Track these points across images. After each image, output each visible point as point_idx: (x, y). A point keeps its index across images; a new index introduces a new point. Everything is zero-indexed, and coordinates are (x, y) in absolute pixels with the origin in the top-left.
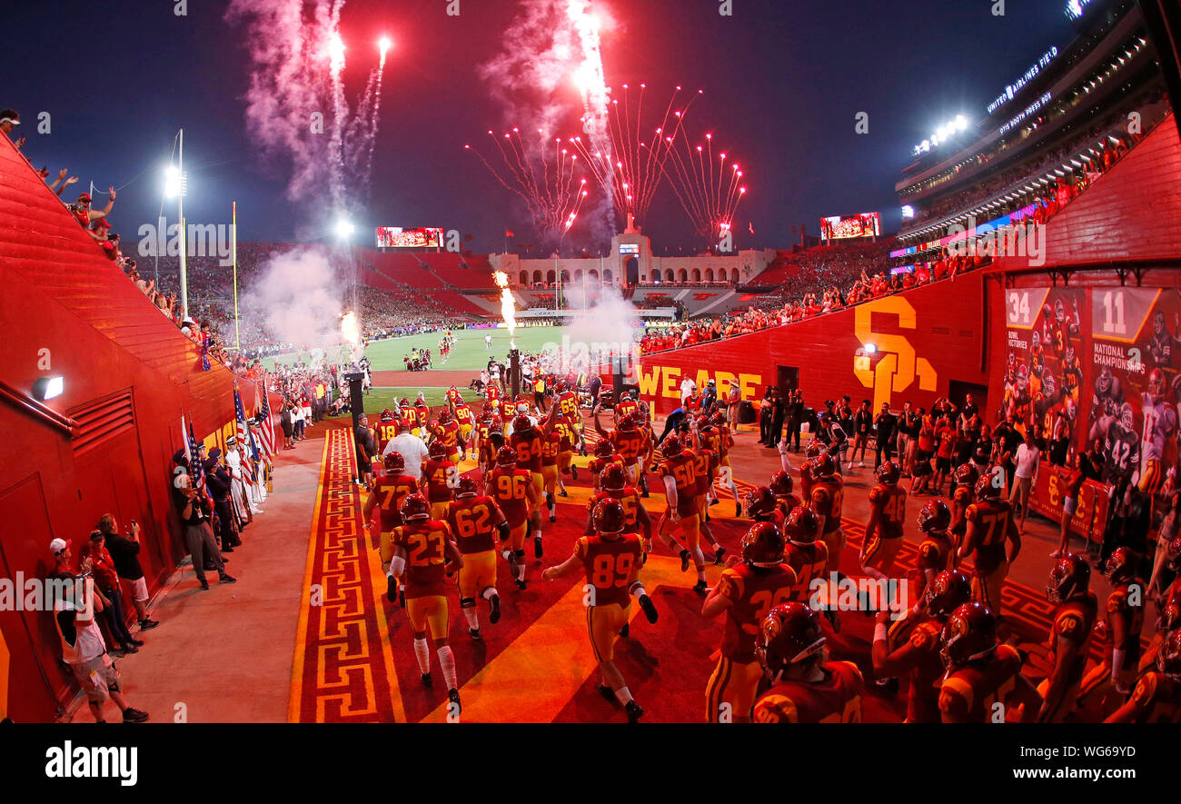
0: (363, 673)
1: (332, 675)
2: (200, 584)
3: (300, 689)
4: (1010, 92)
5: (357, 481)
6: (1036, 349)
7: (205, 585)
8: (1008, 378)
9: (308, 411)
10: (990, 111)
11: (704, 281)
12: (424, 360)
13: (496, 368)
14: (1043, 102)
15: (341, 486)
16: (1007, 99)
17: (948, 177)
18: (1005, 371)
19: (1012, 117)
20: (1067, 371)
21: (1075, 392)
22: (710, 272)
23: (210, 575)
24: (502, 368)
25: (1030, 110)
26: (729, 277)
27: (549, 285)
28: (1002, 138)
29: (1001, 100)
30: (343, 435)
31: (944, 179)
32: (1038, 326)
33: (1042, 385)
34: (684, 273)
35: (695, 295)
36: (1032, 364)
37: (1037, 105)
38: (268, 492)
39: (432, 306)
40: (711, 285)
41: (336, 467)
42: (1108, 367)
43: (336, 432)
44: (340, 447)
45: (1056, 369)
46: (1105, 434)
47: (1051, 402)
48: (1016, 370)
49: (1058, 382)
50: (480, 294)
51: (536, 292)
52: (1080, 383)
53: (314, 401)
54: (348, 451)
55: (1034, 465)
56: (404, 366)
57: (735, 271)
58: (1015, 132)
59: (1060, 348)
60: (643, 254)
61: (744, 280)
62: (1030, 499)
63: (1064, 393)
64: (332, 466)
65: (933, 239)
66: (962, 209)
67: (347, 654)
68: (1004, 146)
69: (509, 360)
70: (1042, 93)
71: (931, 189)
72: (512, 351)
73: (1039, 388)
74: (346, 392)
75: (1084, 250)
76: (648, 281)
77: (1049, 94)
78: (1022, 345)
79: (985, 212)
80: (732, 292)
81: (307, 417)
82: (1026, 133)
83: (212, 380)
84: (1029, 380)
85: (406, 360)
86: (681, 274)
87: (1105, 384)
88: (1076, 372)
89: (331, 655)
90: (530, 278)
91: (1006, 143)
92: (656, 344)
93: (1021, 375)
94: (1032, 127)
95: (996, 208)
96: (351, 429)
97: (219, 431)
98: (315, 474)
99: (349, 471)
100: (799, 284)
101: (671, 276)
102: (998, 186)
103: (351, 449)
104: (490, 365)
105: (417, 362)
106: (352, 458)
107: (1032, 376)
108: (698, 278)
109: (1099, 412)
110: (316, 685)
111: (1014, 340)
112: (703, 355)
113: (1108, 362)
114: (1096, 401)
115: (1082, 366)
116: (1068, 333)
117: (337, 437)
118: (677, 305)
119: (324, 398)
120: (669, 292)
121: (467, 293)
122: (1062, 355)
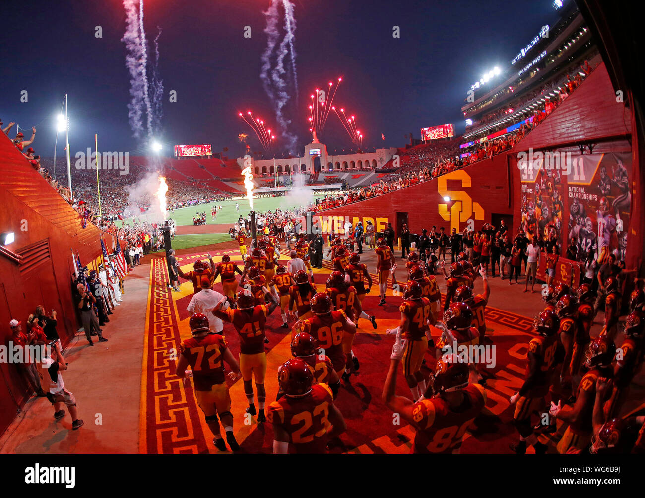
0: (178, 384)
1: (162, 385)
2: (89, 342)
3: (146, 393)
4: (523, 52)
5: (170, 286)
6: (538, 193)
7: (91, 343)
8: (523, 210)
9: (141, 249)
10: (513, 64)
11: (357, 167)
12: (203, 219)
13: (243, 222)
14: (542, 56)
15: (161, 289)
16: (522, 56)
17: (491, 102)
18: (521, 206)
19: (525, 66)
20: (554, 203)
21: (560, 214)
22: (360, 163)
23: (94, 338)
24: (246, 222)
25: (535, 62)
26: (371, 165)
27: (271, 174)
28: (520, 77)
29: (519, 57)
30: (160, 262)
31: (489, 103)
32: (538, 180)
33: (542, 212)
34: (346, 164)
35: (352, 175)
36: (536, 201)
37: (538, 58)
38: (122, 294)
39: (207, 189)
40: (361, 170)
41: (158, 279)
42: (577, 199)
43: (157, 260)
44: (159, 269)
45: (549, 203)
46: (577, 235)
47: (548, 220)
48: (528, 205)
49: (550, 209)
50: (232, 181)
51: (264, 179)
52: (562, 209)
53: (144, 244)
54: (164, 270)
55: (537, 255)
56: (193, 223)
57: (374, 161)
58: (527, 74)
59: (550, 191)
60: (322, 155)
61: (379, 166)
62: (537, 274)
63: (554, 215)
64: (156, 279)
65: (483, 137)
66: (498, 119)
67: (169, 374)
68: (521, 82)
69: (250, 217)
70: (541, 51)
71: (481, 109)
72: (251, 212)
73: (540, 214)
74: (161, 238)
75: (561, 137)
76: (326, 169)
77: (545, 52)
78: (530, 191)
79: (511, 119)
80: (373, 173)
81: (140, 253)
82: (533, 75)
83: (89, 234)
84: (535, 210)
85: (194, 219)
86: (344, 165)
87: (576, 208)
88: (559, 203)
89: (161, 376)
90: (261, 171)
91: (522, 80)
92: (330, 205)
93: (530, 207)
94: (536, 71)
95: (518, 117)
96: (165, 259)
97: (94, 261)
98: (146, 283)
99: (165, 281)
100: (410, 166)
101: (339, 166)
102: (518, 105)
103: (165, 269)
104: (239, 220)
105: (198, 220)
106: (166, 274)
107: (536, 207)
108: (354, 166)
109: (573, 224)
110: (154, 391)
111: (525, 189)
112: (355, 209)
113: (577, 196)
114: (571, 218)
115: (562, 200)
116: (554, 183)
117: (157, 263)
118: (343, 182)
119: (149, 241)
120: (338, 175)
121: (227, 181)
122: (551, 195)
